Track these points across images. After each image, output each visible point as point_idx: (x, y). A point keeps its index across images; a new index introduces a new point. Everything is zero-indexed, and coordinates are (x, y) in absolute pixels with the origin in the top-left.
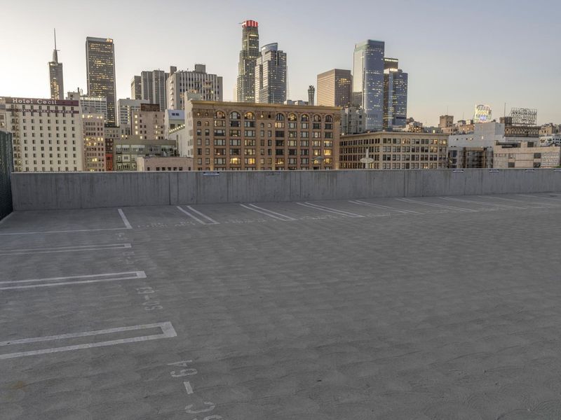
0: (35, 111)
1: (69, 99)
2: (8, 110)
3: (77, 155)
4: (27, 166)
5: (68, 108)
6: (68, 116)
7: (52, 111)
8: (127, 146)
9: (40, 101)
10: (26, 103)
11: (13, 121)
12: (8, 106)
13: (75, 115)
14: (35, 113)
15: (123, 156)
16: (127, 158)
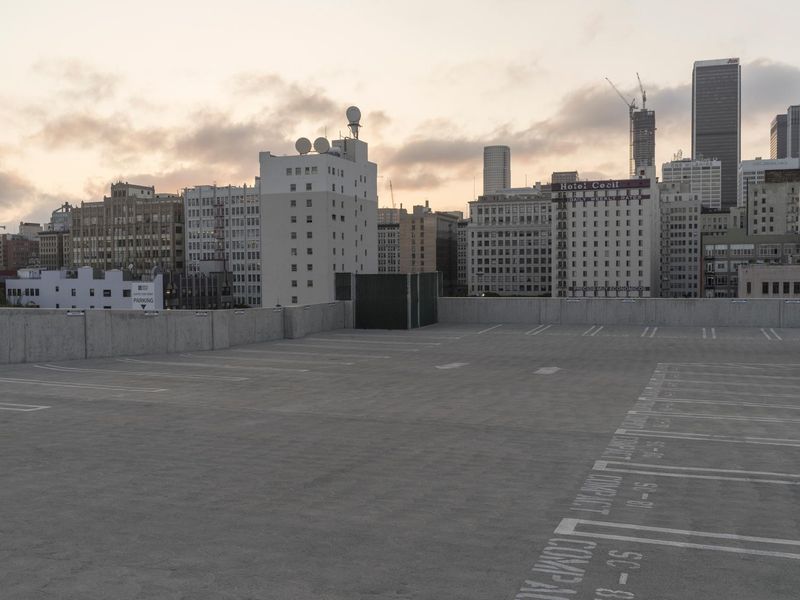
0: (589, 199)
1: (637, 178)
2: (554, 200)
3: (644, 263)
4: (574, 279)
5: (634, 192)
6: (634, 202)
7: (611, 198)
8: (723, 247)
9: (596, 185)
10: (578, 189)
11: (559, 216)
12: (554, 195)
13: (644, 201)
14: (588, 203)
15: (717, 263)
16: (723, 266)
